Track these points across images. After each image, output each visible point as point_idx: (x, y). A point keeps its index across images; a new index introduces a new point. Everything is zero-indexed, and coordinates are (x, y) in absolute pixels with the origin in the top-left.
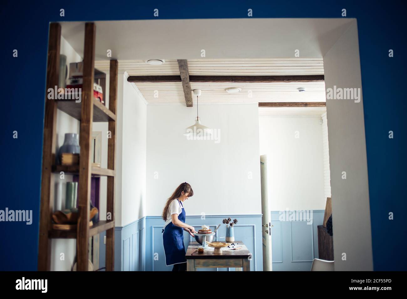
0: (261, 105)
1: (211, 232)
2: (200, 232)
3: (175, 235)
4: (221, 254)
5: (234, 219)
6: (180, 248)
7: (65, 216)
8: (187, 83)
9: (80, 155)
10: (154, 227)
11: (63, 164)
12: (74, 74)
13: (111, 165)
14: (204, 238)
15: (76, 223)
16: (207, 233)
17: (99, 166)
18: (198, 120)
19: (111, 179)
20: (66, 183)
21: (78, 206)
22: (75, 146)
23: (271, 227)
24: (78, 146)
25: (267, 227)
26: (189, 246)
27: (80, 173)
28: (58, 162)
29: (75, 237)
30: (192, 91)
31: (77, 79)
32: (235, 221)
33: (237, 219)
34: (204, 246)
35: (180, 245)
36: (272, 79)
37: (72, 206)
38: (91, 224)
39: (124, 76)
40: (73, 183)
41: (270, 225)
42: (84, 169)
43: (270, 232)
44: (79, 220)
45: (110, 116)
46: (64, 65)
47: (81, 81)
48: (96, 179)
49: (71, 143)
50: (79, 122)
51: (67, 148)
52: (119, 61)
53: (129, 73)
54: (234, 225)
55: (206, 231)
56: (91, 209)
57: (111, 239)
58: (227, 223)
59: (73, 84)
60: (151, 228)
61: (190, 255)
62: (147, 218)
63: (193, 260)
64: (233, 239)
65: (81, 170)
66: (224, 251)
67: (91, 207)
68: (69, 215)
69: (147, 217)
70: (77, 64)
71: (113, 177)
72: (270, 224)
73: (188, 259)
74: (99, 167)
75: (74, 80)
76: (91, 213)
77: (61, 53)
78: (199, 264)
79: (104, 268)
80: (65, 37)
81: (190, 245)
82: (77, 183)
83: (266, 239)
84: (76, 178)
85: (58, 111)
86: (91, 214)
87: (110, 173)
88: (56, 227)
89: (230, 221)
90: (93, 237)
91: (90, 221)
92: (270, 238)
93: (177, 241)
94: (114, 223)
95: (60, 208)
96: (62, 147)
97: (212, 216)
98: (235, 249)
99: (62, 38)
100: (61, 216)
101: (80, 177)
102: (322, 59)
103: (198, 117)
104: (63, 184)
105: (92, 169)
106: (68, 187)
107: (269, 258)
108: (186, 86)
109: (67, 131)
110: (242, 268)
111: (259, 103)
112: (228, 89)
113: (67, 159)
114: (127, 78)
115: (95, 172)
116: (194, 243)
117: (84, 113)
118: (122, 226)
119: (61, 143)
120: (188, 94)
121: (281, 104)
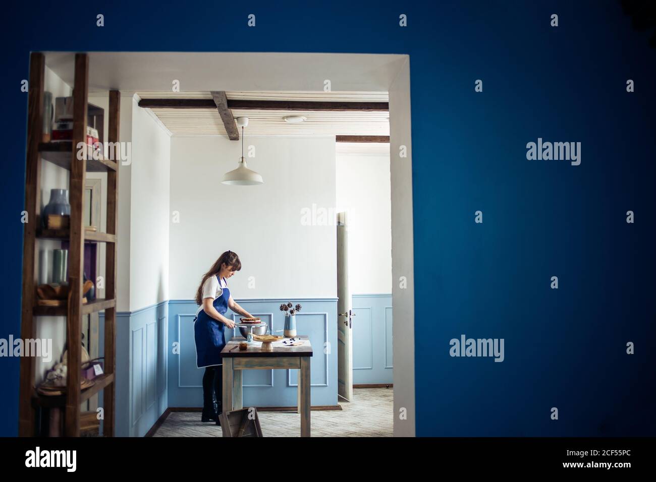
0: (340, 138)
1: (259, 321)
2: (244, 321)
3: (212, 326)
4: (272, 351)
5: (297, 304)
6: (217, 344)
7: (53, 290)
8: (225, 110)
9: (70, 217)
10: (180, 316)
11: (49, 228)
12: (61, 117)
13: (111, 228)
14: (251, 329)
15: (66, 298)
16: (254, 323)
17: (94, 229)
18: (242, 162)
19: (111, 247)
20: (53, 251)
21: (69, 279)
22: (63, 205)
23: (351, 317)
24: (67, 205)
25: (347, 316)
26: (230, 342)
27: (71, 239)
28: (43, 225)
29: (65, 314)
30: (235, 120)
31: (65, 123)
32: (298, 308)
33: (301, 304)
34: (250, 341)
35: (217, 339)
36: (344, 107)
37: (61, 278)
38: (85, 300)
39: (134, 100)
40: (62, 251)
41: (350, 314)
42: (75, 233)
43: (350, 324)
44: (70, 295)
45: (109, 166)
46: (49, 106)
47: (71, 126)
48: (91, 247)
49: (59, 202)
50: (69, 172)
51: (53, 208)
52: (121, 91)
53: (140, 95)
54: (296, 312)
55: (253, 320)
56: (84, 283)
57: (111, 322)
58: (286, 310)
59: (61, 129)
60: (177, 316)
61: (228, 352)
62: (171, 303)
63: (231, 359)
64: (293, 333)
65: (71, 235)
66: (276, 348)
67: (85, 280)
68: (58, 289)
69: (170, 301)
70: (65, 99)
71: (114, 244)
72: (350, 312)
73: (224, 357)
74: (95, 231)
75: (62, 123)
76: (84, 286)
77: (45, 89)
78: (239, 364)
79: (103, 358)
80: (50, 67)
81: (231, 340)
82: (67, 251)
83: (344, 334)
84: (66, 244)
85: (43, 161)
86: (85, 288)
87: (110, 238)
88: (42, 303)
89: (290, 307)
90: (89, 316)
91: (84, 297)
92: (350, 332)
93: (214, 334)
94: (115, 301)
95: (45, 280)
96: (47, 207)
97: (265, 300)
98: (292, 345)
99: (46, 68)
100: (48, 290)
101: (71, 243)
102: (387, 93)
103: (242, 158)
104: (49, 252)
105: (86, 234)
106: (56, 256)
107: (348, 360)
108: (225, 114)
109: (54, 187)
110: (300, 370)
111: (336, 136)
112: (287, 117)
113: (55, 222)
114: (138, 102)
115: (89, 238)
116: (238, 338)
117: (75, 166)
118: (131, 310)
119: (46, 201)
120: (228, 124)
121: (369, 138)
